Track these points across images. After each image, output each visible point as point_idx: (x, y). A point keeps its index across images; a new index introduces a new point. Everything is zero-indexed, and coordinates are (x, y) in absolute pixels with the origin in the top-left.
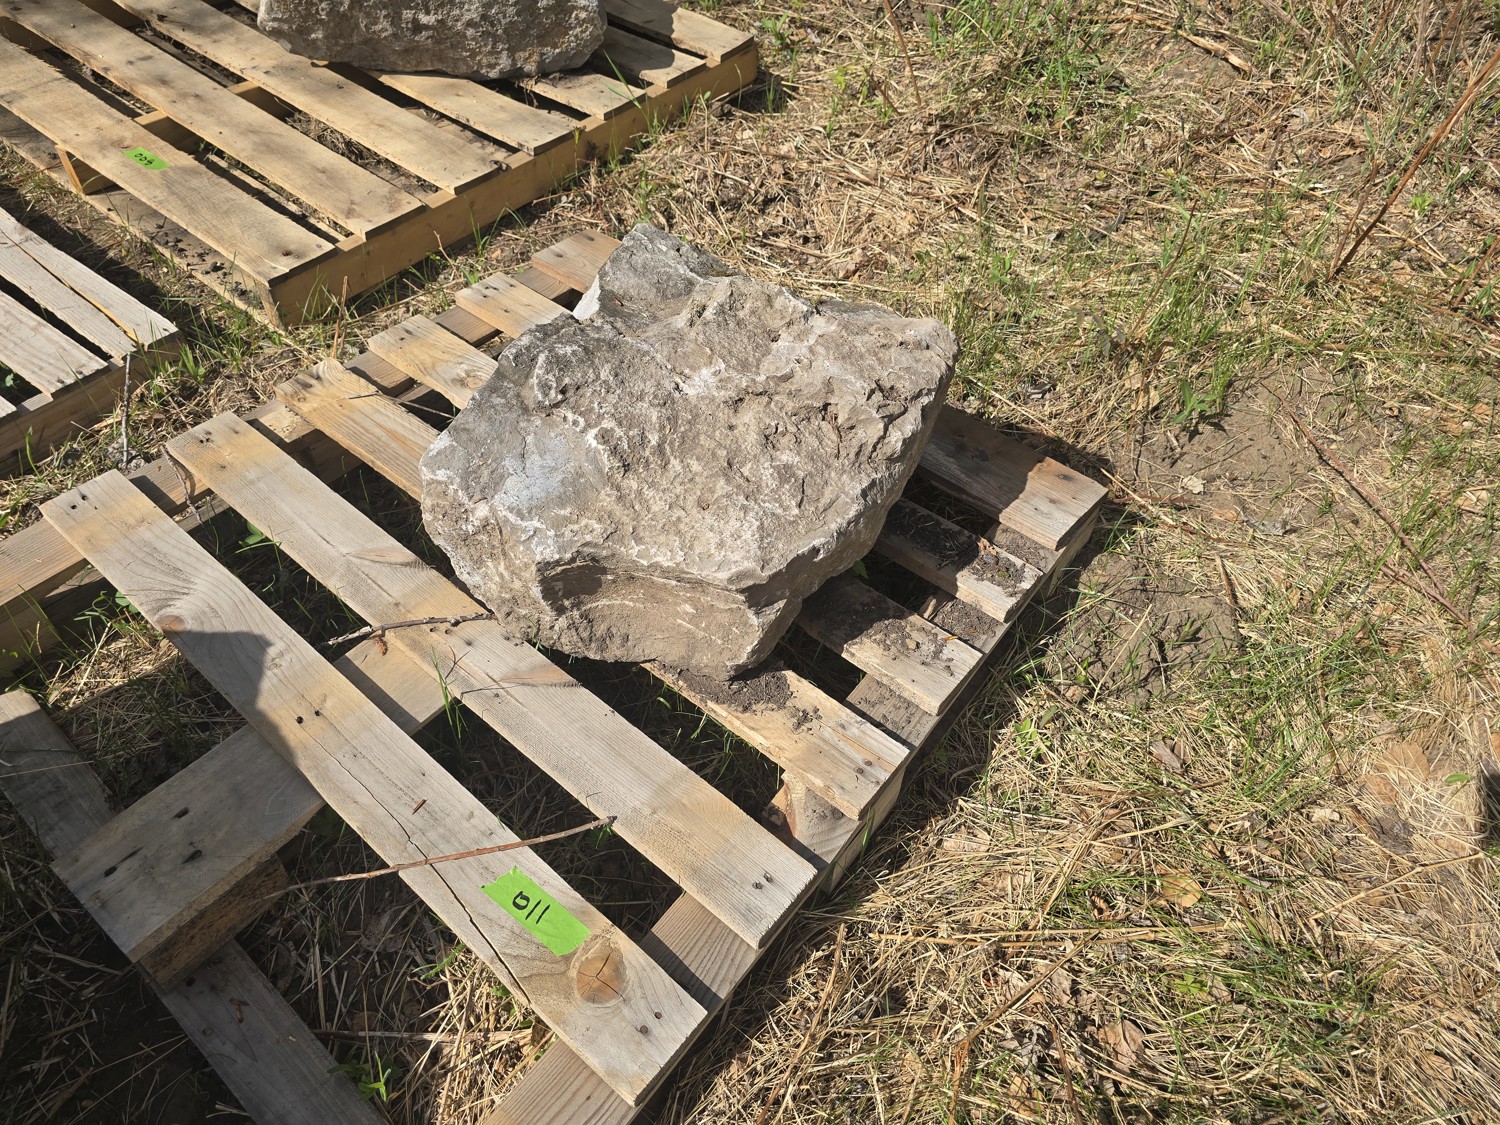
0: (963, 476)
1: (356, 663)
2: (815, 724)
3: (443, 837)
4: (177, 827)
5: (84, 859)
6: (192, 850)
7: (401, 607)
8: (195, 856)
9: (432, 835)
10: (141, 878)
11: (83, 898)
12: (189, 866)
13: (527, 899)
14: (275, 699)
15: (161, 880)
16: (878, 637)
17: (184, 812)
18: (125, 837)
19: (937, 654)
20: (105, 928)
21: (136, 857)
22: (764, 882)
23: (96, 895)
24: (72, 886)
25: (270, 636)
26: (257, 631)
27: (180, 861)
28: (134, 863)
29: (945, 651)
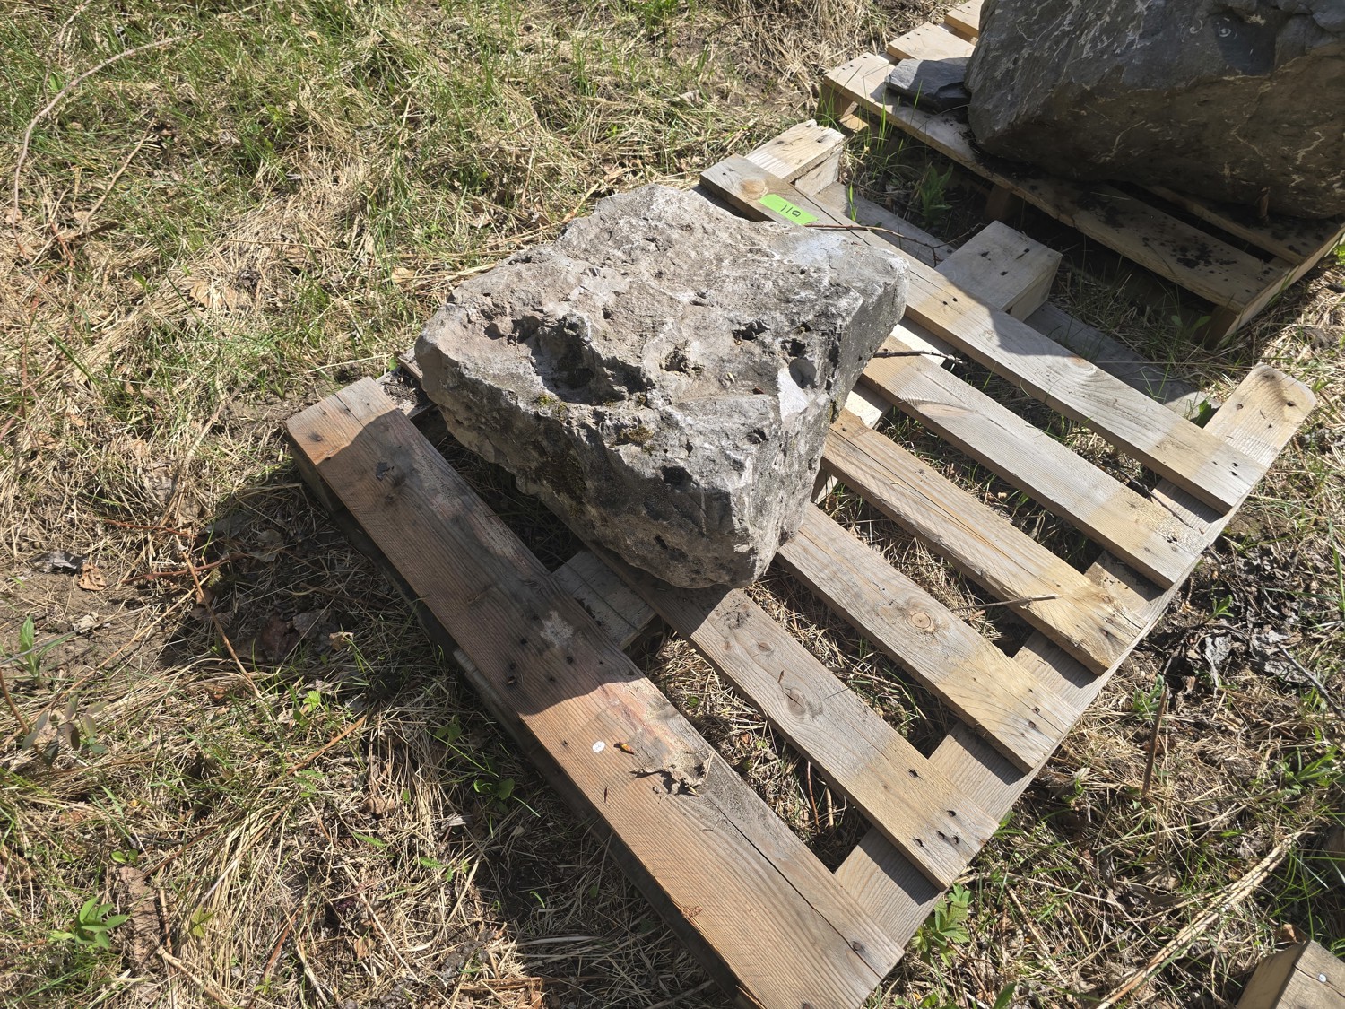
0: (415, 445)
5: (1047, 256)
7: (914, 366)
13: (793, 214)
14: (978, 313)
23: (1026, 240)
24: (1044, 246)
25: (1002, 352)
26: (1015, 356)
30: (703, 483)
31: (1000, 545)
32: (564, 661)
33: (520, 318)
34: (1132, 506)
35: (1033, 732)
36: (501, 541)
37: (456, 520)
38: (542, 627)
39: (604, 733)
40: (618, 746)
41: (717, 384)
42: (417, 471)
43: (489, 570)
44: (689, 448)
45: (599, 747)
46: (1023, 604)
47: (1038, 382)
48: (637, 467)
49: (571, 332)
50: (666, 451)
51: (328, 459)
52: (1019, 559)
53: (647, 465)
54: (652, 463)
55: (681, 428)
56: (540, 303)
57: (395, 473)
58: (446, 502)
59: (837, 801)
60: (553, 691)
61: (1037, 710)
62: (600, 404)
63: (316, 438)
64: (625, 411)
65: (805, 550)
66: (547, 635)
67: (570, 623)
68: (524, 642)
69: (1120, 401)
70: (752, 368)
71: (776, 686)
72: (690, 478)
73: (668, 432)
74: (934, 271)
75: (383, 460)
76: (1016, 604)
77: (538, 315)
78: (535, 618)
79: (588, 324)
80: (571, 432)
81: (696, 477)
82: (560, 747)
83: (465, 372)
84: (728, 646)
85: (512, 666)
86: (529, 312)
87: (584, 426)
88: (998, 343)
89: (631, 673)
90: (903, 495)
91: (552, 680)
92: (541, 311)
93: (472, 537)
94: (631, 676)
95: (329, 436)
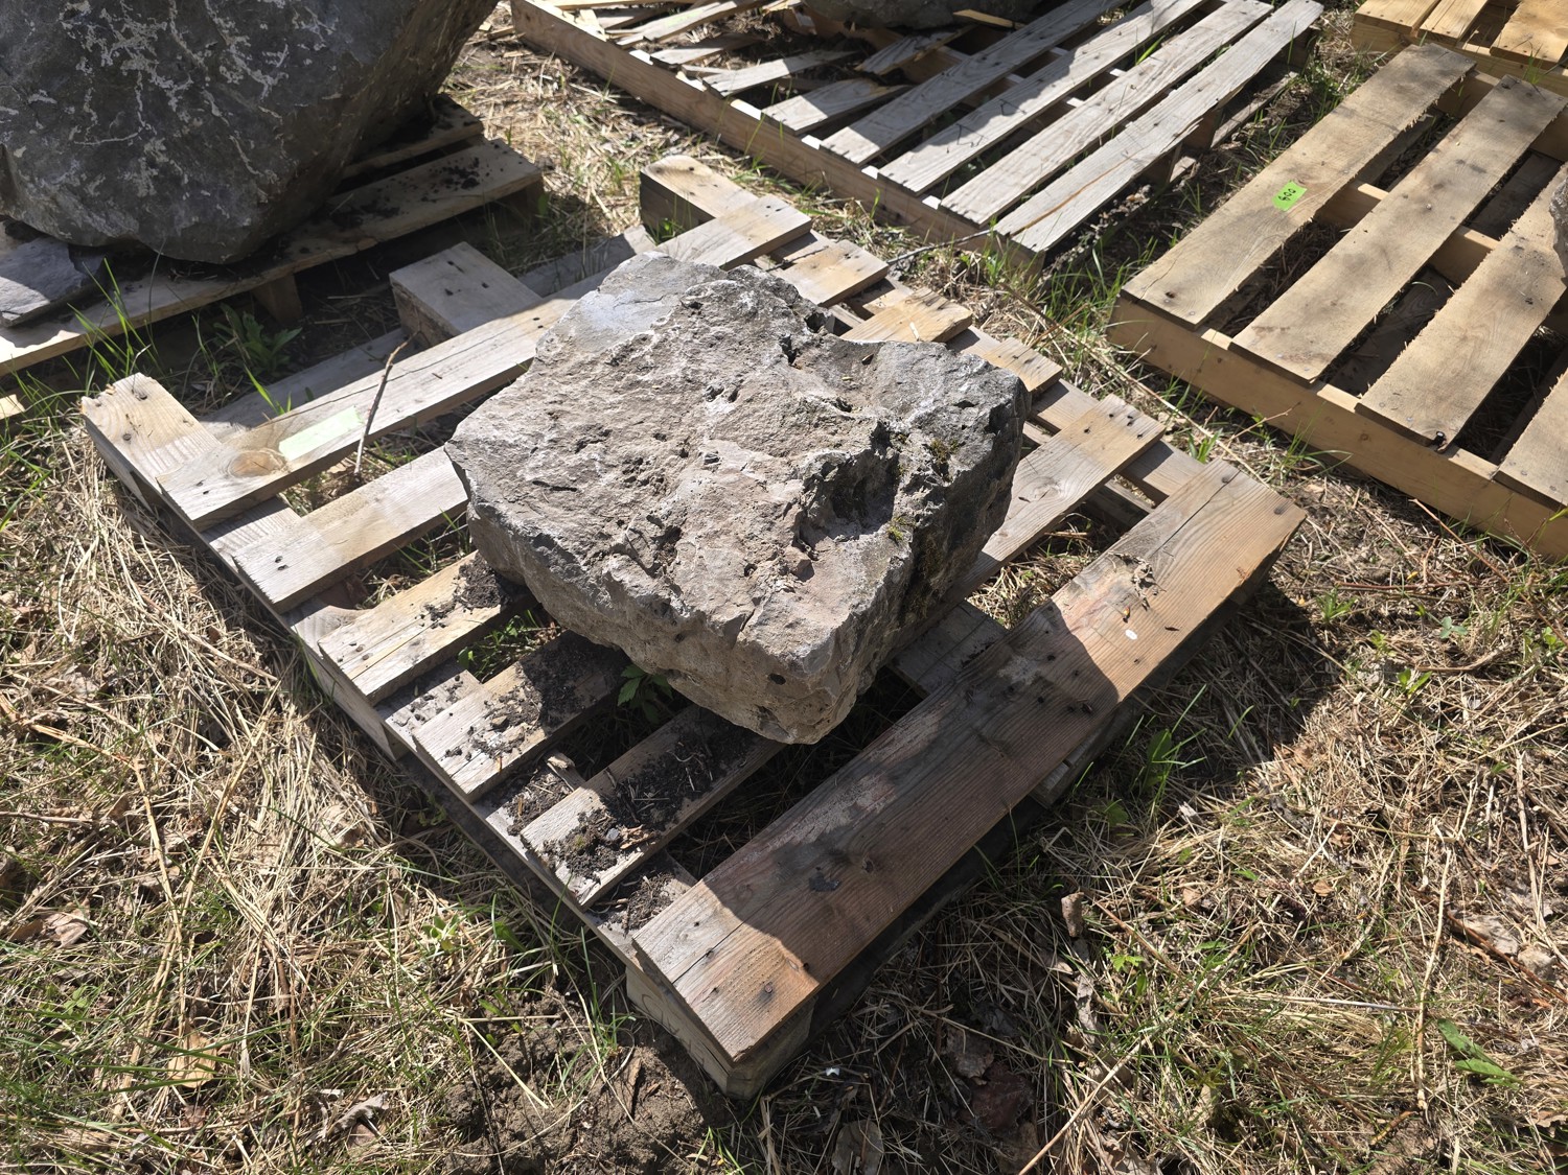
0: (778, 844)
2: (428, 621)
16: (522, 695)
19: (483, 747)
22: (281, 564)
29: (483, 756)
30: (1009, 396)
32: (1054, 663)
33: (791, 535)
36: (915, 731)
37: (894, 779)
38: (1019, 684)
39: (1119, 632)
40: (1125, 620)
41: (853, 393)
42: (823, 835)
43: (960, 738)
44: (964, 405)
45: (1131, 635)
48: (977, 458)
49: (832, 474)
50: (964, 427)
51: (807, 967)
53: (976, 447)
54: (976, 443)
55: (937, 411)
56: (777, 506)
57: (826, 866)
58: (869, 794)
59: (1065, 528)
60: (1085, 670)
62: (898, 482)
63: (767, 995)
64: (915, 454)
66: (1028, 679)
67: (1010, 659)
68: (1041, 700)
70: (837, 360)
72: (1001, 407)
73: (937, 425)
75: (805, 885)
77: (796, 509)
78: (1011, 689)
79: (827, 451)
80: (927, 519)
81: (1002, 400)
82: (1141, 665)
83: (863, 608)
85: (1071, 710)
86: (789, 521)
87: (924, 502)
89: (1050, 609)
91: (1076, 674)
92: (790, 506)
93: (918, 759)
94: (1053, 609)
95: (764, 971)
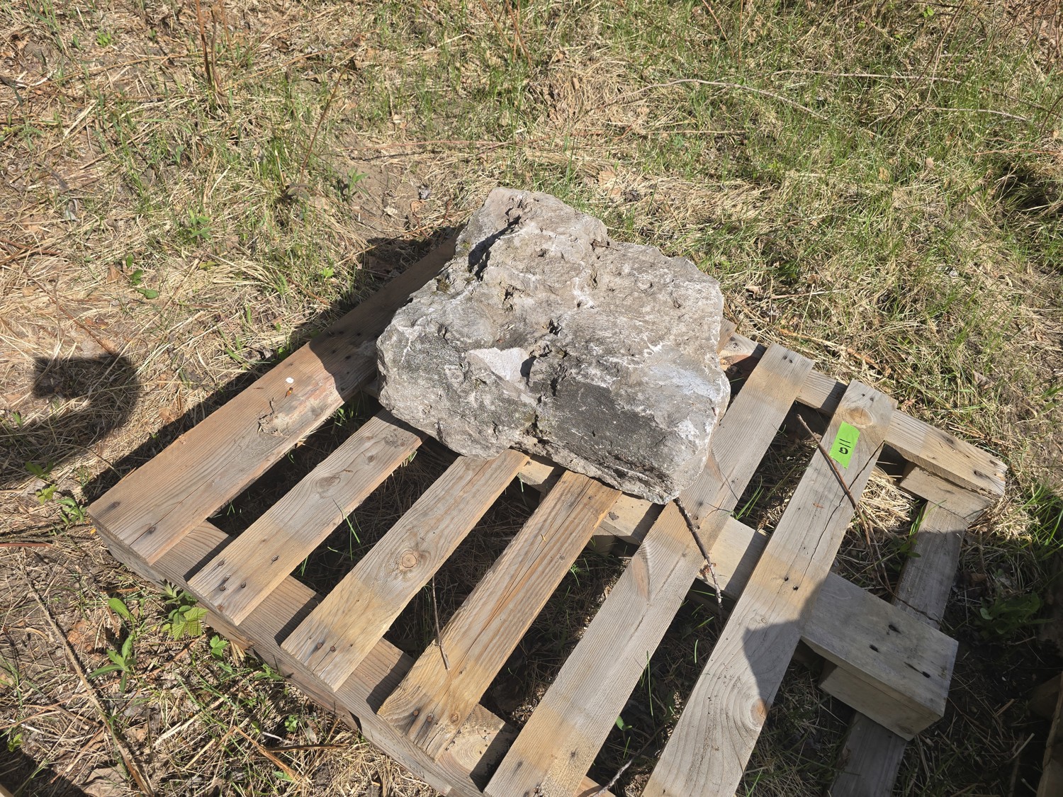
1: (728, 580)
3: (829, 491)
4: (883, 648)
5: (929, 696)
6: (891, 632)
7: (686, 552)
8: (893, 628)
9: (831, 496)
10: (920, 654)
11: (947, 683)
12: (900, 629)
13: (841, 449)
14: (787, 609)
15: (915, 641)
17: (873, 648)
18: (904, 677)
20: (954, 660)
21: (911, 663)
22: (788, 359)
23: (943, 676)
24: (945, 695)
25: (742, 632)
26: (741, 644)
27: (900, 636)
28: (914, 663)
31: (495, 624)
32: (348, 355)
34: (573, 754)
35: (313, 646)
38: (370, 341)
39: (299, 382)
40: (291, 389)
45: (290, 380)
46: (437, 642)
47: (712, 665)
52: (485, 638)
61: (333, 649)
65: (461, 478)
66: (365, 344)
68: (358, 334)
69: (719, 755)
71: (340, 469)
74: (828, 569)
76: (435, 635)
82: (289, 362)
84: (369, 438)
85: (341, 333)
88: (753, 627)
89: (343, 389)
90: (532, 544)
91: (334, 352)
94: (341, 390)
